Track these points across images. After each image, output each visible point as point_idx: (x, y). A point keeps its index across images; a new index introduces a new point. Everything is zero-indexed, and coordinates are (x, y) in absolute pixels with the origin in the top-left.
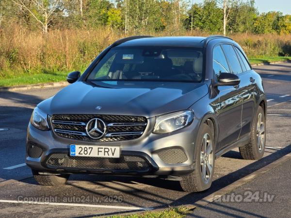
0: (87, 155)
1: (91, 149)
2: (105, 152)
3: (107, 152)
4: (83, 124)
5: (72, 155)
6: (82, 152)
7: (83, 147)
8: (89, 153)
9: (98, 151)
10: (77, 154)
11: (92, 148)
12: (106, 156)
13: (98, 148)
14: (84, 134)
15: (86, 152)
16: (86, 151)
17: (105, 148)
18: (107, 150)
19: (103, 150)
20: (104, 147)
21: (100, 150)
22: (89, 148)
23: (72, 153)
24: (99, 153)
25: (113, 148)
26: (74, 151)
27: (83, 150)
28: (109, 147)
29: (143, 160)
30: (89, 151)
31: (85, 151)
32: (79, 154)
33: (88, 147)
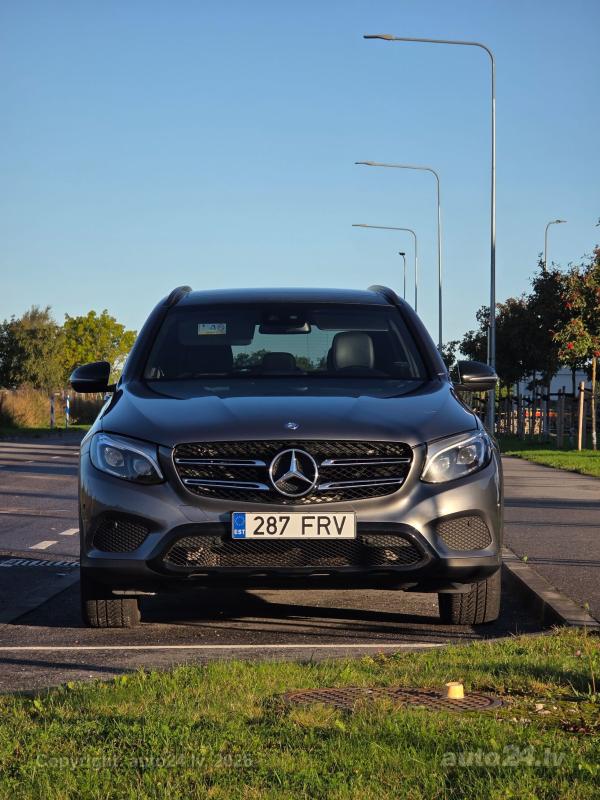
0: (277, 536)
1: (284, 521)
2: (319, 525)
3: (326, 526)
4: (260, 463)
5: (237, 536)
6: (263, 529)
7: (265, 516)
8: (279, 530)
9: (304, 525)
10: (249, 534)
11: (288, 518)
12: (324, 535)
13: (304, 518)
14: (263, 487)
15: (272, 529)
16: (274, 525)
17: (319, 518)
18: (323, 522)
19: (314, 522)
20: (316, 515)
21: (307, 522)
22: (281, 518)
23: (235, 532)
24: (306, 528)
25: (339, 517)
26: (243, 527)
27: (266, 525)
28: (330, 516)
29: (406, 544)
30: (280, 525)
31: (270, 525)
32: (256, 533)
33: (277, 516)
